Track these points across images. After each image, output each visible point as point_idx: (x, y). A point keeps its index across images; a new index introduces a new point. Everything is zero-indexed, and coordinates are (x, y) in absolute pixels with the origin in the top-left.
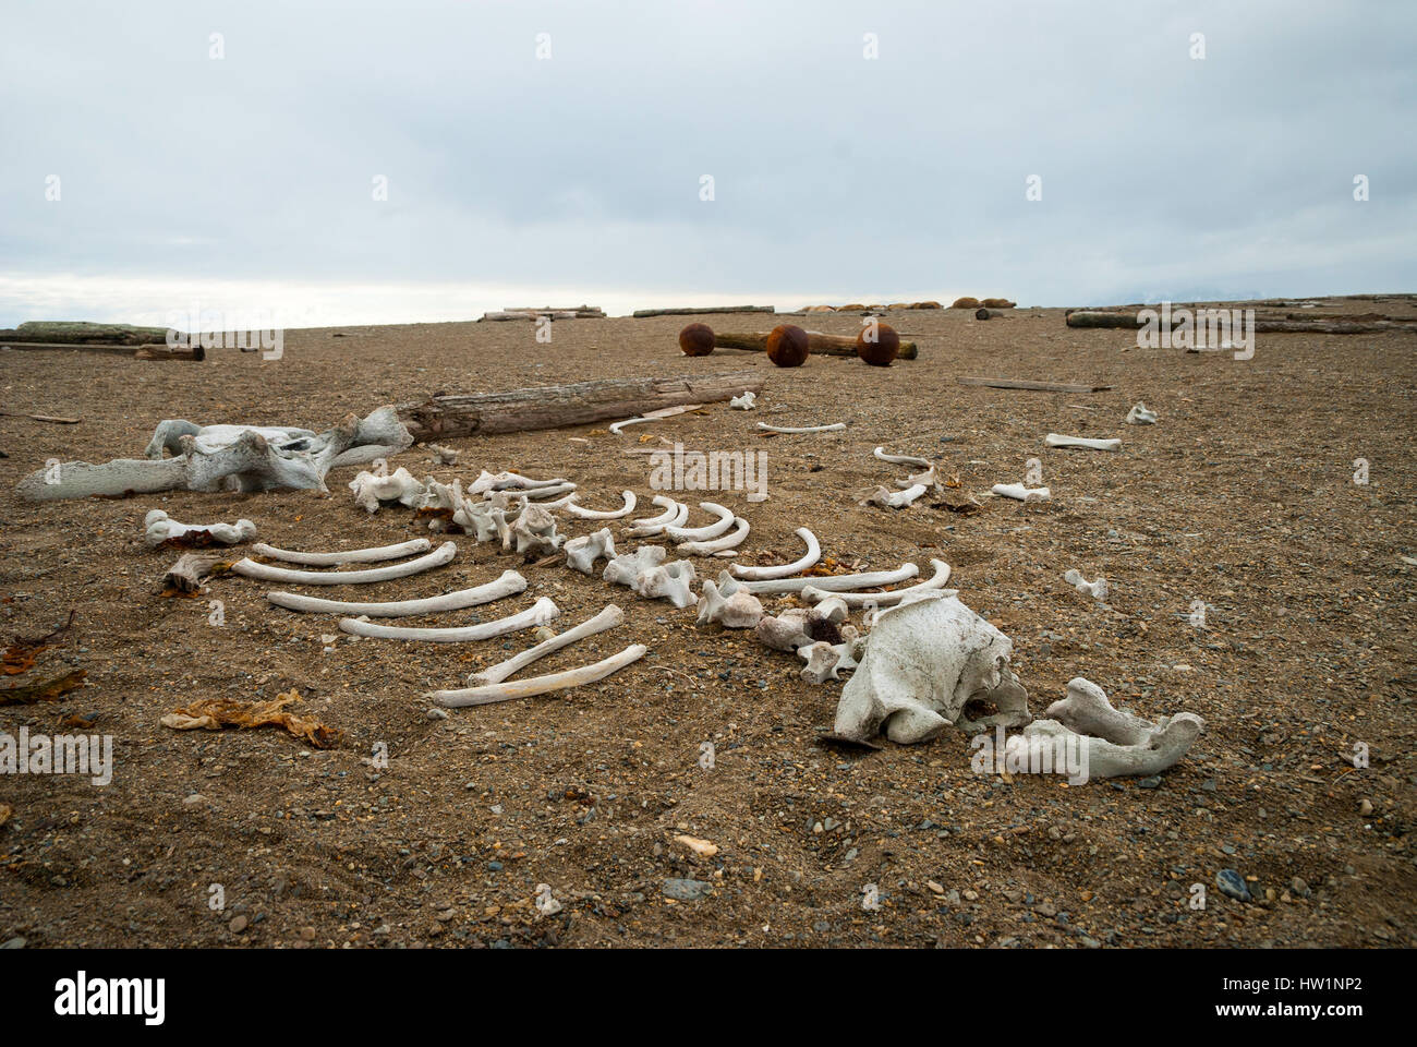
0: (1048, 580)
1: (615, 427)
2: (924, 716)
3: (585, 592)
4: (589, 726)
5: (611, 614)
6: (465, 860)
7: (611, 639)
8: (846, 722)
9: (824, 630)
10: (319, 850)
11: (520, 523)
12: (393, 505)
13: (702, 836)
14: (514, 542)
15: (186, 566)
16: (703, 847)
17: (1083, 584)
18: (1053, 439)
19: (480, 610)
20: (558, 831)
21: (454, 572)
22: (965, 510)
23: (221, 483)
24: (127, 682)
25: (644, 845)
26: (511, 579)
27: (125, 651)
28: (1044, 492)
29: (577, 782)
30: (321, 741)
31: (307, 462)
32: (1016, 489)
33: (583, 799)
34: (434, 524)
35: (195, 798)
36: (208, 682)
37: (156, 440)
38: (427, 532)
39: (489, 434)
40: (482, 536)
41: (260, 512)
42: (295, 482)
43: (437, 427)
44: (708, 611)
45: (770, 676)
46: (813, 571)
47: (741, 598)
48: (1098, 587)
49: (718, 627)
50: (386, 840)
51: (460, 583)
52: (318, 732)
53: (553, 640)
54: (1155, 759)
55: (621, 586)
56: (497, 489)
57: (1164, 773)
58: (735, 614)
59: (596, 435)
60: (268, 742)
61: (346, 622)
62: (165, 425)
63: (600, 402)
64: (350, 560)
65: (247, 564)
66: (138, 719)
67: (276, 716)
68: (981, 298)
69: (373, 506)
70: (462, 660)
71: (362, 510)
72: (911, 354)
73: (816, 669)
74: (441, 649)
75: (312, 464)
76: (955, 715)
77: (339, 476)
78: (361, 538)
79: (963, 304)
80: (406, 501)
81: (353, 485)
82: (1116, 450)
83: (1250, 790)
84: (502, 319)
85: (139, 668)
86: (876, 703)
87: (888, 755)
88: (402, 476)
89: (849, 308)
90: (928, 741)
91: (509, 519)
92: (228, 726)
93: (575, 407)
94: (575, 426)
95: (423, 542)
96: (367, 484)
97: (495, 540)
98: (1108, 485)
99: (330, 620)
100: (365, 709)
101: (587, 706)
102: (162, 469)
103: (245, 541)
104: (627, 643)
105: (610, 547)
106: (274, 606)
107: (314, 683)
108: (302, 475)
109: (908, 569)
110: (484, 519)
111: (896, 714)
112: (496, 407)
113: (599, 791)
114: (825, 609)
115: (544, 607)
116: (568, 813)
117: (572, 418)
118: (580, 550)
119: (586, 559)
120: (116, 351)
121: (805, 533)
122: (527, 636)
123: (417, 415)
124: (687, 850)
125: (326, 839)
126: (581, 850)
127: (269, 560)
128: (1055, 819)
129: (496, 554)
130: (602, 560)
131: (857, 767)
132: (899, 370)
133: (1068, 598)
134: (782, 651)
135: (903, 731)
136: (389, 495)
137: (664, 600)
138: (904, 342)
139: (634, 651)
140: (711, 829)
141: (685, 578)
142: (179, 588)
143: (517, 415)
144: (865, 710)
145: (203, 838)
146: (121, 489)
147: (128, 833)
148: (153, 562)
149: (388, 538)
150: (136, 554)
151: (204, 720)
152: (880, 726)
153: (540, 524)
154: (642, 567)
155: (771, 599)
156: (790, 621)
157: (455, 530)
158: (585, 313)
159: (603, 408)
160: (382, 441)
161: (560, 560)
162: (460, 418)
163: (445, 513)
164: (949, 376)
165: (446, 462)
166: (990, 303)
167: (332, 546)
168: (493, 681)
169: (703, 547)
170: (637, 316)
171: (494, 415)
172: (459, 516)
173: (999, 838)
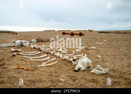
2: (83, 68)
3: (52, 56)
4: (52, 69)
5: (55, 58)
6: (40, 81)
7: (55, 61)
8: (76, 69)
9: (74, 60)
10: (27, 80)
12: (35, 48)
13: (62, 79)
14: (46, 52)
15: (15, 53)
16: (63, 80)
18: (96, 43)
19: (42, 58)
20: (49, 78)
22: (88, 49)
23: (18, 46)
24: (9, 64)
25: (57, 80)
26: (45, 55)
27: (9, 61)
28: (95, 48)
29: (51, 74)
30: (27, 70)
32: (93, 48)
33: (51, 75)
34: (38, 50)
35: (15, 75)
36: (16, 64)
37: (12, 42)
38: (38, 51)
39: (44, 42)
40: (43, 51)
41: (22, 48)
42: (25, 46)
43: (39, 41)
44: (64, 58)
45: (69, 64)
46: (74, 55)
47: (67, 57)
48: (100, 57)
49: (65, 60)
50: (33, 79)
51: (41, 55)
52: (27, 69)
53: (49, 61)
54: (105, 73)
55: (56, 56)
56: (44, 47)
57: (105, 74)
58: (66, 59)
60: (22, 70)
61: (30, 59)
62: (13, 40)
64: (30, 53)
65: (21, 53)
66: (10, 68)
67: (23, 68)
68: (90, 30)
69: (33, 48)
70: (41, 62)
71: (32, 48)
72: (84, 35)
73: (74, 64)
74: (39, 62)
75: (27, 44)
76: (86, 68)
77: (30, 45)
78: (31, 51)
79: (88, 30)
80: (36, 48)
81: (31, 46)
82: (102, 44)
83: (113, 75)
85: (10, 63)
86: (79, 67)
87: (80, 72)
88: (35, 45)
89: (78, 31)
90: (84, 71)
91: (45, 50)
92: (18, 68)
95: (37, 52)
98: (101, 47)
99: (28, 59)
100: (31, 67)
101: (52, 67)
102: (13, 44)
103: (20, 51)
105: (55, 52)
106: (23, 57)
107: (27, 65)
109: (83, 55)
110: (43, 50)
111: (81, 68)
113: (53, 75)
114: (75, 58)
115: (49, 58)
116: (50, 77)
119: (52, 53)
120: (9, 33)
121: (73, 51)
122: (47, 60)
123: (37, 40)
124: (61, 80)
125: (27, 79)
126: (51, 80)
127: (23, 53)
128: (95, 78)
129: (44, 53)
130: (54, 53)
131: (77, 73)
132: (83, 36)
133: (97, 58)
134: (71, 62)
135: (81, 70)
137: (60, 57)
138: (83, 34)
139: (57, 62)
141: (62, 55)
142: (14, 55)
143: (47, 40)
145: (16, 79)
146: (9, 46)
147: (8, 78)
148: (12, 53)
149: (34, 51)
150: (10, 52)
151: (16, 68)
152: (79, 69)
153: (48, 50)
154: (58, 54)
155: (70, 57)
156: (71, 59)
157: (40, 50)
158: (53, 31)
160: (34, 42)
161: (50, 53)
162: (41, 40)
163: (39, 49)
164: (87, 37)
165: (40, 44)
166: (92, 30)
167: (29, 52)
168: (43, 64)
169: (64, 52)
170: (58, 31)
171: (44, 40)
172: (41, 49)
173: (90, 79)
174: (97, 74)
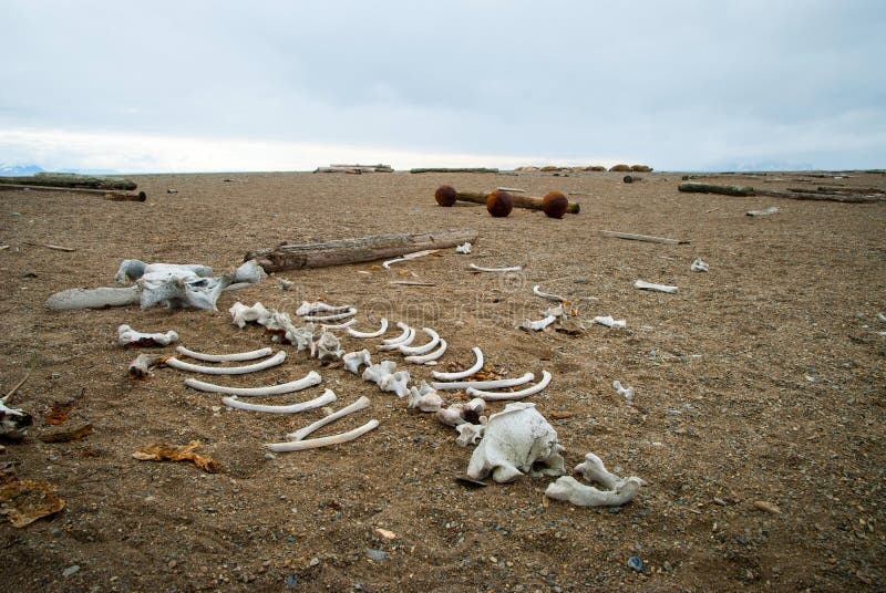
0: (603, 386)
1: (386, 264)
2: (509, 470)
3: (352, 385)
4: (344, 465)
5: (363, 401)
6: (276, 537)
7: (361, 416)
8: (473, 470)
9: (471, 416)
10: (210, 529)
11: (321, 343)
12: (254, 324)
13: (389, 529)
14: (317, 353)
15: (141, 362)
16: (388, 534)
17: (622, 389)
18: (640, 284)
19: (296, 394)
20: (322, 523)
21: (284, 369)
22: (574, 334)
23: (159, 304)
24: (114, 431)
25: (362, 532)
26: (313, 377)
27: (111, 412)
28: (622, 323)
29: (335, 497)
30: (212, 469)
31: (206, 293)
32: (609, 320)
33: (335, 507)
34: (275, 338)
35: (150, 498)
36: (154, 432)
37: (122, 272)
38: (270, 343)
39: (312, 268)
40: (300, 347)
41: (181, 323)
42: (200, 305)
43: (282, 263)
44: (413, 402)
45: (439, 441)
46: (476, 377)
47: (430, 396)
48: (628, 392)
49: (418, 412)
50: (240, 525)
51: (286, 378)
52: (210, 465)
53: (332, 415)
54: (617, 499)
55: (372, 382)
56: (313, 313)
57: (623, 505)
58: (427, 405)
59: (375, 269)
60: (185, 469)
61: (227, 400)
62: (126, 263)
63: (378, 249)
64: (229, 359)
65: (173, 361)
66: (120, 453)
67: (189, 455)
68: (630, 164)
69: (242, 324)
70: (285, 424)
71: (236, 326)
72: (576, 210)
73: (463, 439)
74: (274, 418)
75: (208, 296)
76: (527, 469)
77: (225, 301)
78: (236, 345)
79: (618, 169)
80: (260, 321)
81: (231, 310)
82: (674, 293)
83: (662, 516)
84: (329, 171)
85: (120, 423)
86: (486, 463)
87: (491, 489)
88: (259, 307)
89: (547, 169)
90: (510, 482)
91: (315, 339)
92: (165, 459)
93: (363, 251)
94: (363, 262)
95: (268, 350)
96: (239, 310)
97: (308, 350)
99: (217, 397)
100: (233, 451)
101: (345, 454)
102: (124, 294)
103: (173, 343)
104: (369, 419)
105: (368, 358)
106: (188, 387)
107: (208, 435)
108: (204, 301)
109: (529, 376)
110: (302, 336)
111: (497, 468)
112: (316, 252)
113: (346, 502)
114: (473, 404)
115: (329, 395)
116: (329, 513)
117: (361, 258)
118: (352, 360)
119: (354, 366)
120: (93, 193)
121: (477, 350)
122: (317, 413)
123: (271, 257)
124: (381, 536)
125: (213, 523)
126: (332, 534)
127: (184, 357)
128: (562, 527)
129: (307, 359)
130: (363, 366)
131: (472, 495)
132: (566, 223)
134: (449, 427)
135: (500, 476)
136: (251, 318)
137: (393, 393)
138: (572, 202)
139: (372, 424)
140: (394, 525)
141: (404, 381)
142: (137, 374)
143: (328, 257)
144: (481, 465)
145: (155, 520)
146: (103, 304)
147: (120, 515)
148: (123, 355)
149: (250, 346)
150: (114, 349)
151: (154, 456)
152: (489, 473)
153: (331, 344)
154: (383, 373)
155: (448, 395)
156: (453, 412)
157: (286, 342)
158: (380, 169)
159: (381, 252)
160: (248, 281)
161: (340, 364)
162: (296, 259)
163: (281, 333)
164: (595, 229)
165: (285, 288)
166: (636, 169)
167: (220, 350)
168: (298, 439)
169: (418, 359)
170: (413, 172)
171: (315, 256)
172: (288, 335)
173: (531, 536)
174: (577, 507)
